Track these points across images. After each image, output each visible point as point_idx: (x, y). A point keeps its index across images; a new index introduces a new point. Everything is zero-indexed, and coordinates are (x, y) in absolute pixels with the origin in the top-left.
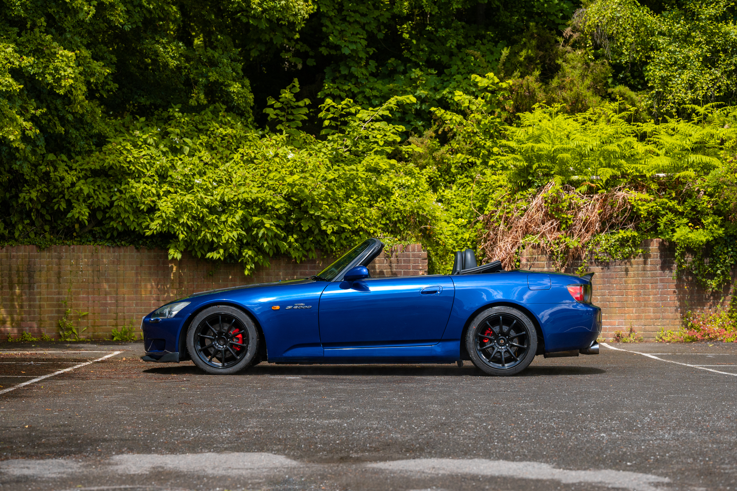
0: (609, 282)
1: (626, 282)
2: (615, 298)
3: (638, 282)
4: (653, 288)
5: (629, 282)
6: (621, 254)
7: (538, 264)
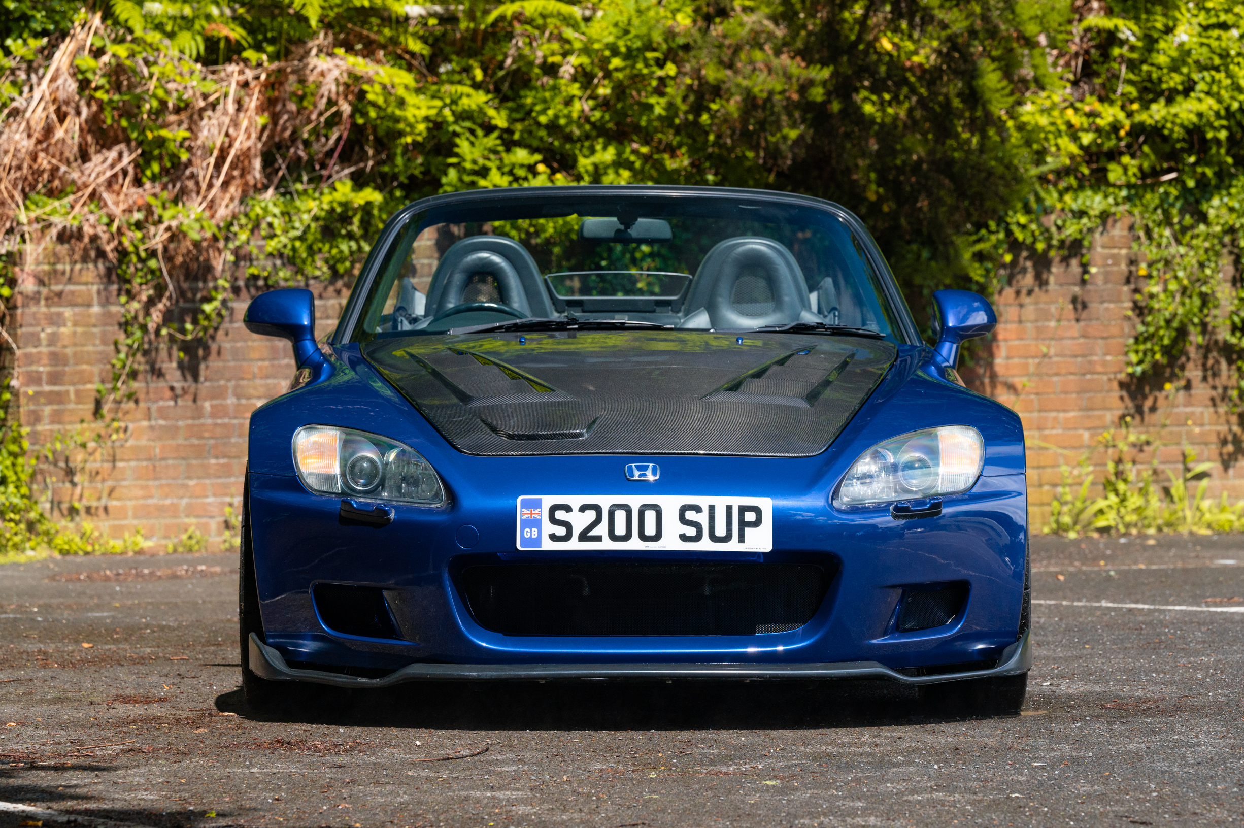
6: (327, 261)
7: (73, 293)
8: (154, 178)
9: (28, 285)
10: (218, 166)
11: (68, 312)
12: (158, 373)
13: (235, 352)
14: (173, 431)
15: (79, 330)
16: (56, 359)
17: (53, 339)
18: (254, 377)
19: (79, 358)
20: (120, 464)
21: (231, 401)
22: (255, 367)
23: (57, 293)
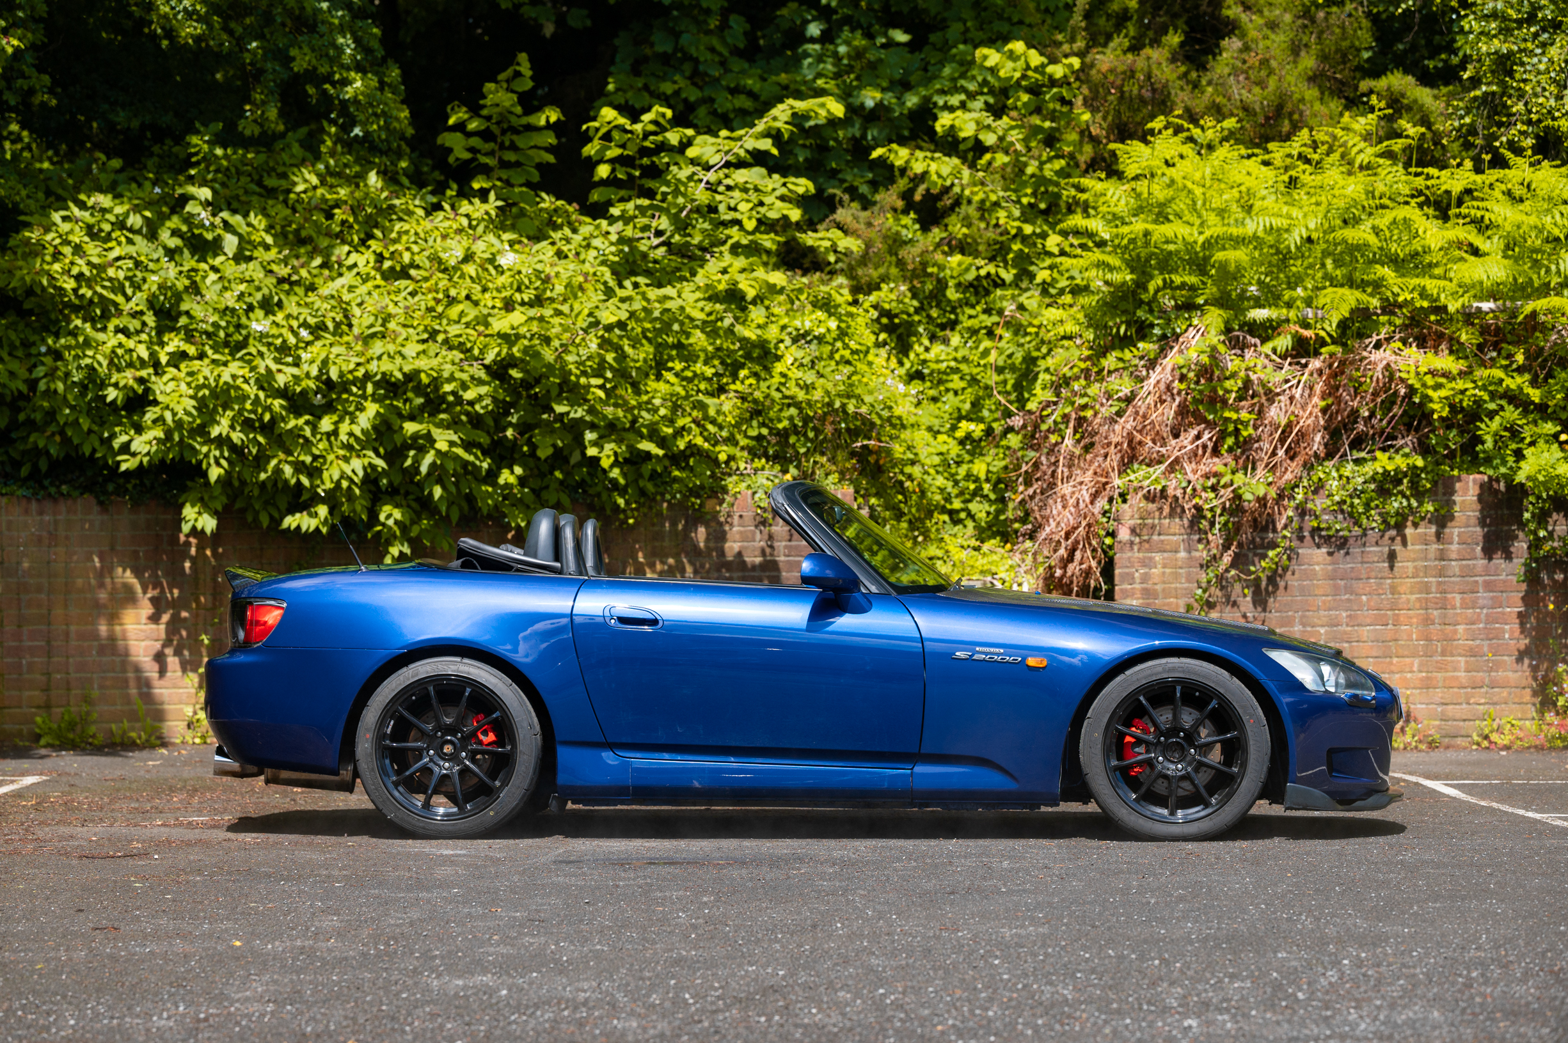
0: (1349, 590)
1: (1393, 590)
2: (1365, 632)
3: (1426, 588)
4: (1465, 606)
5: (1402, 589)
6: (1380, 514)
7: (1162, 542)
8: (1229, 451)
9: (1124, 534)
10: (1282, 440)
11: (1158, 557)
12: (1235, 604)
13: (1303, 591)
15: (1168, 571)
17: (1145, 578)
18: (1318, 609)
19: (1165, 593)
22: (1320, 601)
23: (1148, 541)
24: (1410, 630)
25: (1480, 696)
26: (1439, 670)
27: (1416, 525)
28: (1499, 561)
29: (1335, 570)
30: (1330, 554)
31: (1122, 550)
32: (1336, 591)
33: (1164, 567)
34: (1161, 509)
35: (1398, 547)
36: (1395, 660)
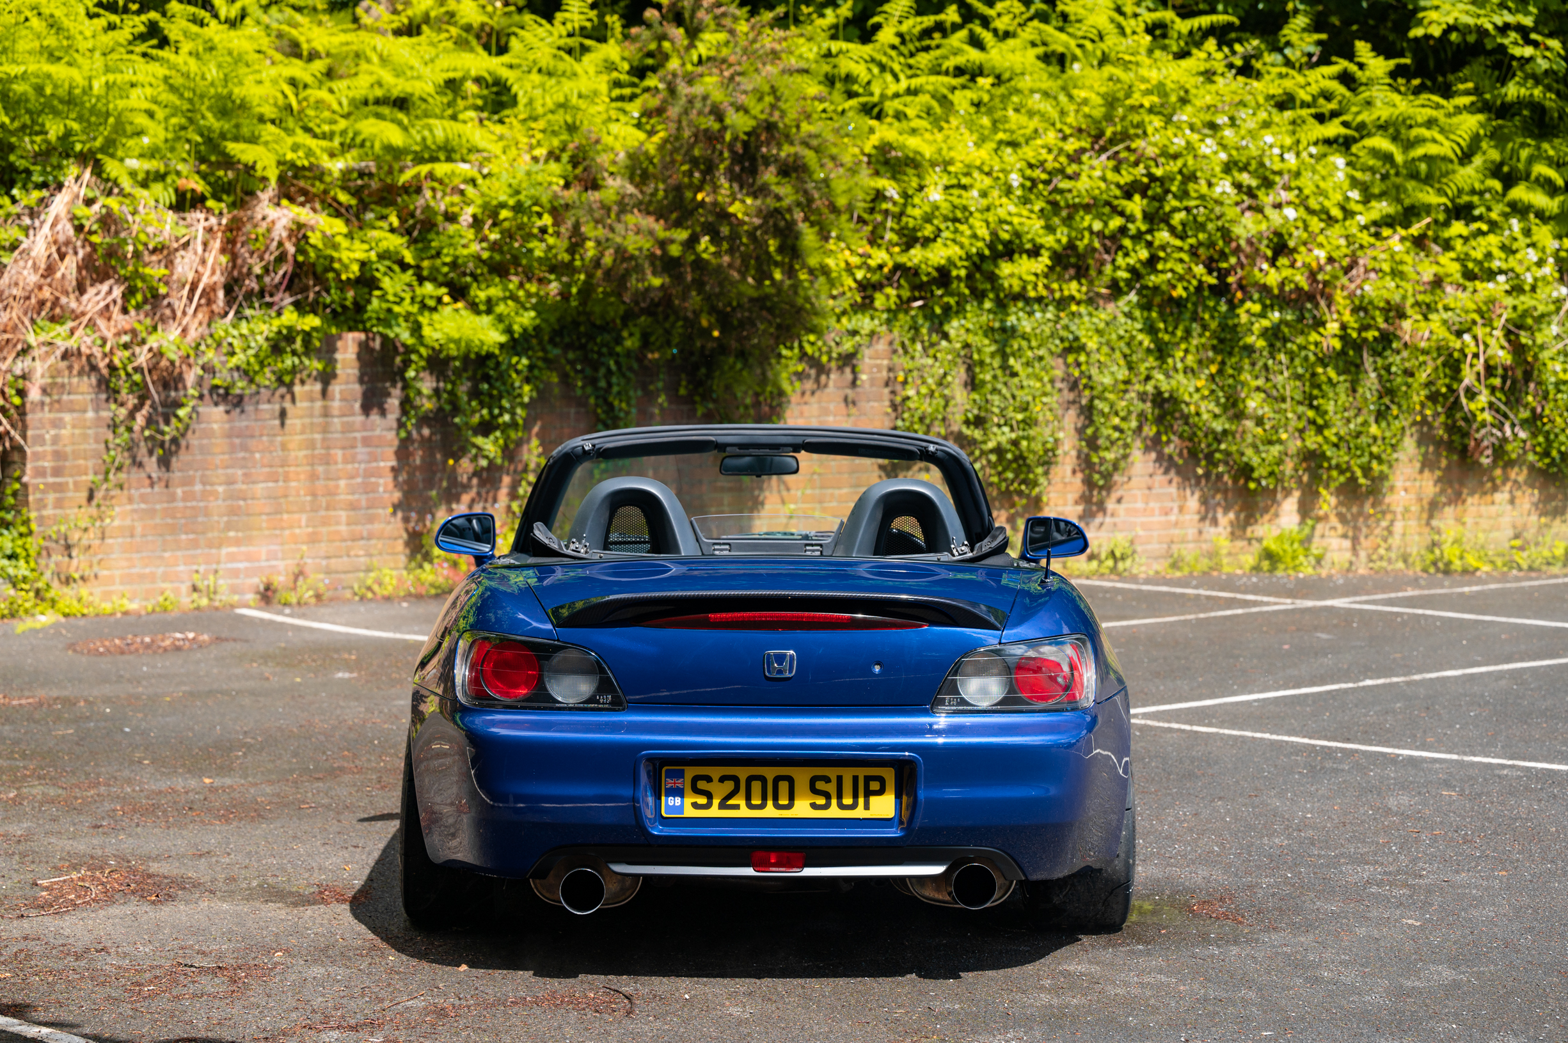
0: (244, 448)
1: (284, 447)
2: (260, 488)
3: (311, 445)
4: (346, 461)
5: (291, 446)
6: (274, 372)
7: (71, 401)
8: (138, 307)
9: (34, 394)
10: (190, 297)
11: (68, 417)
12: (141, 465)
13: (202, 448)
14: (152, 513)
15: (77, 431)
16: (58, 455)
17: (56, 440)
18: (217, 467)
19: (76, 455)
20: (109, 541)
21: (198, 487)
22: (218, 459)
23: (58, 401)
24: (297, 485)
25: (359, 549)
26: (324, 524)
27: (303, 382)
28: (375, 417)
29: (231, 428)
30: (228, 412)
31: (33, 411)
32: (233, 449)
33: (74, 427)
34: (70, 368)
35: (287, 405)
36: (285, 516)
